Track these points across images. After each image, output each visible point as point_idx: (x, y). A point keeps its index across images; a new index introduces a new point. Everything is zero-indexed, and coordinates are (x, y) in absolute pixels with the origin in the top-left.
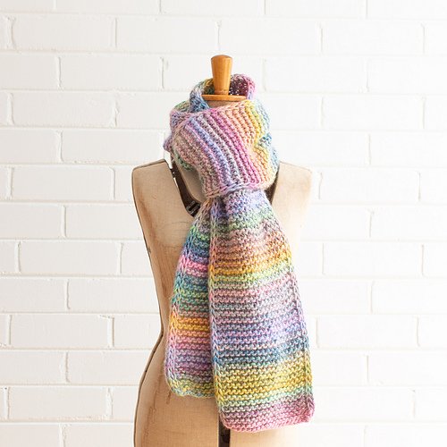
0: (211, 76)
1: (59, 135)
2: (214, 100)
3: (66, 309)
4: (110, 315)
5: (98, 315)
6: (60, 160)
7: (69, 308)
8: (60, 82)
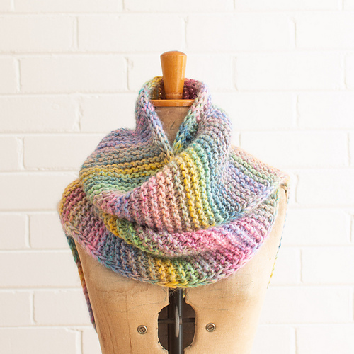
0: (161, 74)
1: (21, 141)
2: (166, 106)
3: (32, 322)
4: (78, 328)
5: (66, 329)
6: (22, 168)
7: (35, 321)
8: (21, 85)
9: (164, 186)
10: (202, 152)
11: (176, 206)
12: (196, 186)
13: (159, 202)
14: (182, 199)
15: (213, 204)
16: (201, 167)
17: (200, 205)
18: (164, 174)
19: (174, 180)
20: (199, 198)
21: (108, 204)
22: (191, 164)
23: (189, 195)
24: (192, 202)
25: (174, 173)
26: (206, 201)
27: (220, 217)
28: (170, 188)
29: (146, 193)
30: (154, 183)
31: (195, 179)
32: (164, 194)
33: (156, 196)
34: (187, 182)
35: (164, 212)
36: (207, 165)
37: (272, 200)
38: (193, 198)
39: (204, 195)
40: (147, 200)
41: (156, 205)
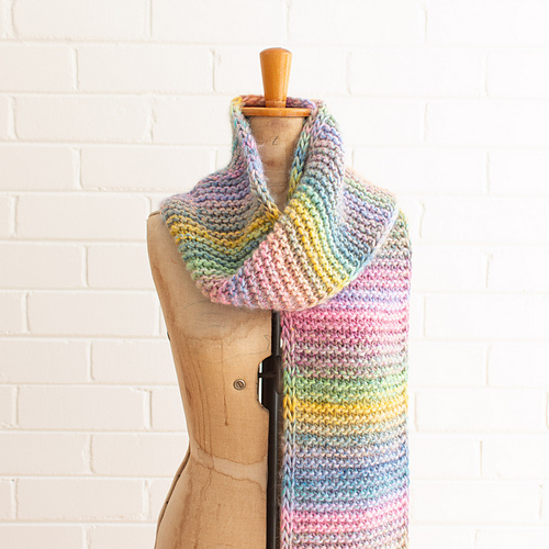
1: (77, 153)
4: (147, 387)
5: (131, 388)
6: (79, 187)
7: (93, 378)
8: (78, 82)
9: (279, 251)
10: (316, 198)
11: (298, 269)
12: (316, 241)
13: (278, 270)
14: (303, 260)
15: (339, 255)
16: (318, 219)
17: (324, 261)
18: (276, 237)
19: (290, 242)
20: (321, 254)
21: (220, 290)
22: (306, 216)
23: (311, 253)
24: (315, 260)
25: (288, 234)
26: (330, 255)
27: (351, 266)
28: (288, 251)
29: (261, 263)
30: (267, 250)
31: (314, 234)
32: (282, 261)
33: (273, 264)
34: (306, 240)
35: (287, 279)
36: (324, 213)
37: (401, 230)
38: (316, 255)
39: (327, 248)
40: (264, 271)
41: (276, 273)
